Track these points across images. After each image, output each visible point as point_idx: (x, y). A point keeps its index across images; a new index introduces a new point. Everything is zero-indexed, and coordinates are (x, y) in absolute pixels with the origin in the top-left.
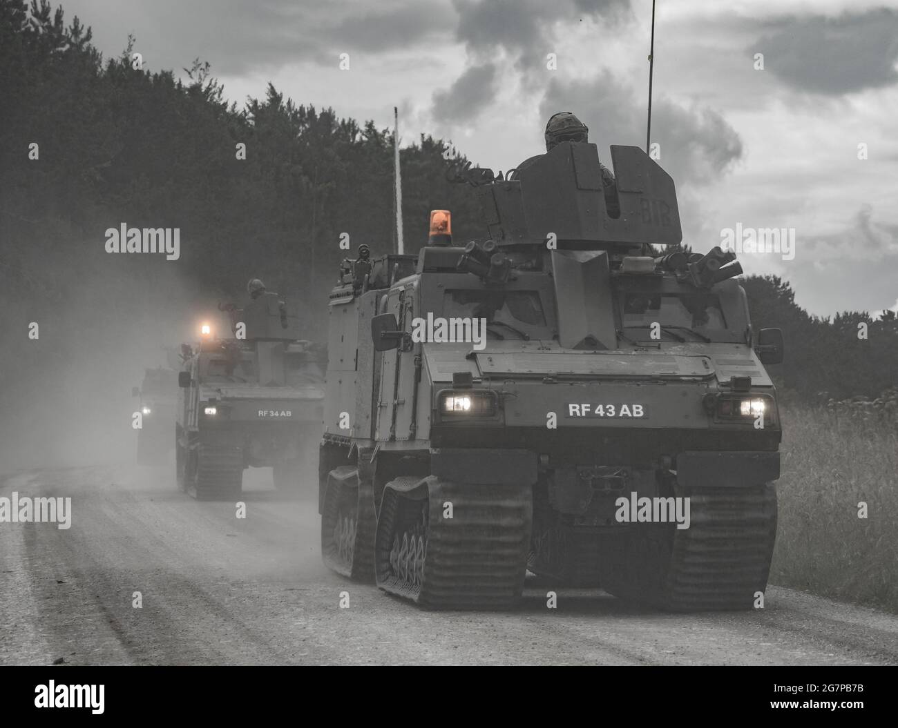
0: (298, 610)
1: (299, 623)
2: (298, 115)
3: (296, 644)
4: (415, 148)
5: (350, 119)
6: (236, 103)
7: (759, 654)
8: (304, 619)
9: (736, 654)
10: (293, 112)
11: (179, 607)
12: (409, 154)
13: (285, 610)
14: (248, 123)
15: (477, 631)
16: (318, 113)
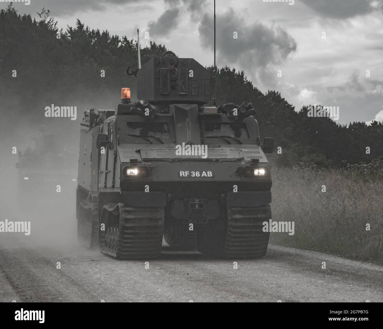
0: (97, 270)
1: (97, 276)
2: (92, 34)
3: (96, 286)
4: (147, 48)
5: (116, 35)
6: (62, 29)
7: (317, 286)
8: (99, 274)
9: (306, 286)
10: (89, 33)
11: (40, 270)
12: (145, 51)
13: (90, 270)
14: (68, 38)
15: (182, 278)
16: (101, 33)
